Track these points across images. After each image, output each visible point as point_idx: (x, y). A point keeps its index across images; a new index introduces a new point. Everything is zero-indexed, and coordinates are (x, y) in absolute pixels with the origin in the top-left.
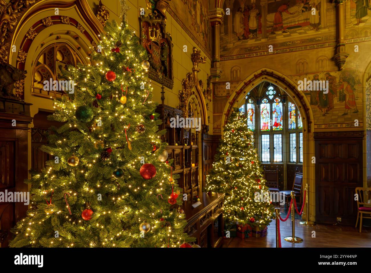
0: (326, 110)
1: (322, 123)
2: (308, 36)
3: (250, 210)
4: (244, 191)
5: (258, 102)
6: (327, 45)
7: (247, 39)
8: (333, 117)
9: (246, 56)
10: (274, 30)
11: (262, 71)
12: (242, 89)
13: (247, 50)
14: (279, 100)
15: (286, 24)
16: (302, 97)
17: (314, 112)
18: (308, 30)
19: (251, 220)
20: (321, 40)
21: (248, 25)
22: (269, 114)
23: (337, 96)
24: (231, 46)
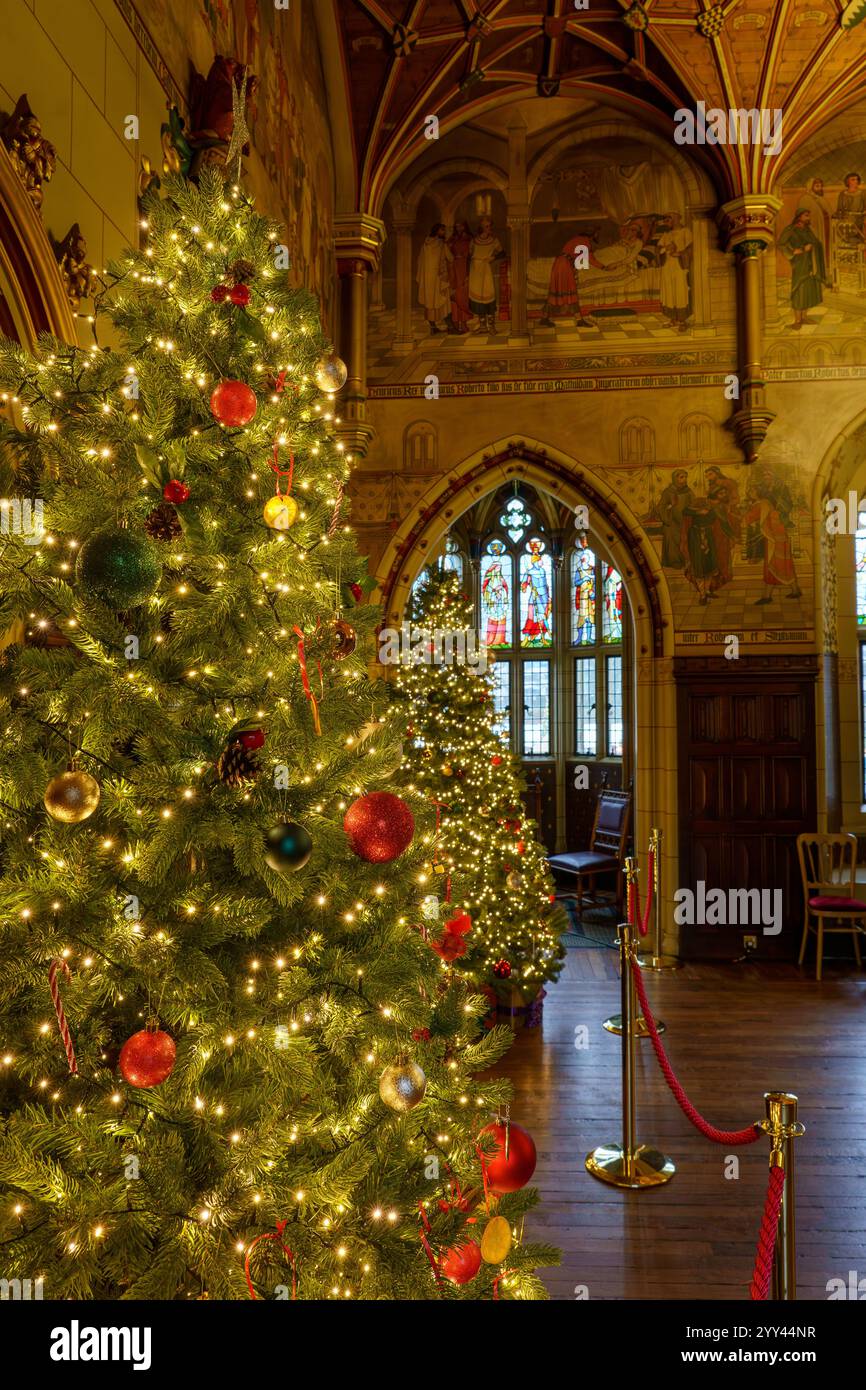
0: (708, 583)
1: (698, 628)
2: (657, 345)
3: (494, 933)
4: (472, 866)
5: (473, 550)
6: (712, 379)
7: (463, 333)
8: (731, 610)
9: (456, 388)
10: (548, 316)
11: (510, 445)
12: (442, 501)
13: (462, 370)
14: (542, 547)
15: (588, 298)
16: (637, 541)
17: (674, 589)
18: (657, 327)
19: (499, 970)
20: (694, 363)
21: (465, 284)
22: (510, 591)
23: (740, 543)
24: (405, 349)
